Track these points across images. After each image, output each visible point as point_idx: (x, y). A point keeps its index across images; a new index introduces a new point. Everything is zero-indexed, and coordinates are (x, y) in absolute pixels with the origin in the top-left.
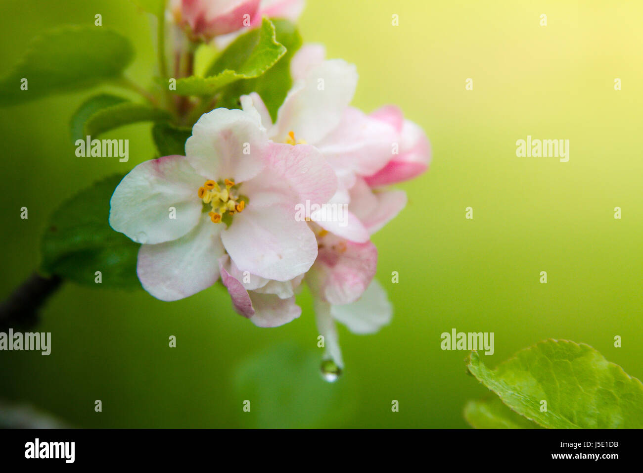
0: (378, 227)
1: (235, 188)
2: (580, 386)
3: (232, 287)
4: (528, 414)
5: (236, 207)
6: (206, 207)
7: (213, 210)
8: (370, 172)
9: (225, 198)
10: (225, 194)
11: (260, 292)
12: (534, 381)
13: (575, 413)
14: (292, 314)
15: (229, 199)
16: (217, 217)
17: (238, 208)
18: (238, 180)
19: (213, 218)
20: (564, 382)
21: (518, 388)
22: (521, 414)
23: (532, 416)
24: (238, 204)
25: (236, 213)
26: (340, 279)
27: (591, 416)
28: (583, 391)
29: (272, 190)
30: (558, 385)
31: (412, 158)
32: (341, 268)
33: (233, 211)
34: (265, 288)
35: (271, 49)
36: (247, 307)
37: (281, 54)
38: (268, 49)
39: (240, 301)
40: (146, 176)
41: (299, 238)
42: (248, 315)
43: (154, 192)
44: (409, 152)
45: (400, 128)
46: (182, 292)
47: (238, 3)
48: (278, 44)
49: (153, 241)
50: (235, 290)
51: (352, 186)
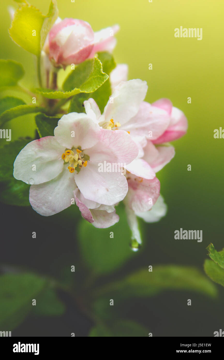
3: (81, 208)
5: (83, 163)
7: (70, 166)
8: (154, 138)
9: (76, 159)
10: (76, 157)
11: (96, 210)
14: (114, 221)
15: (79, 159)
16: (72, 169)
18: (83, 147)
19: (70, 170)
24: (84, 161)
25: (83, 166)
26: (140, 199)
29: (102, 153)
31: (177, 128)
32: (140, 191)
34: (99, 208)
35: (100, 76)
36: (90, 218)
37: (106, 79)
38: (98, 76)
39: (86, 215)
40: (33, 149)
41: (117, 179)
42: (91, 222)
43: (37, 157)
44: (175, 125)
45: (170, 112)
46: (54, 211)
47: (81, 48)
48: (104, 73)
49: (37, 183)
50: (83, 210)
51: (145, 146)
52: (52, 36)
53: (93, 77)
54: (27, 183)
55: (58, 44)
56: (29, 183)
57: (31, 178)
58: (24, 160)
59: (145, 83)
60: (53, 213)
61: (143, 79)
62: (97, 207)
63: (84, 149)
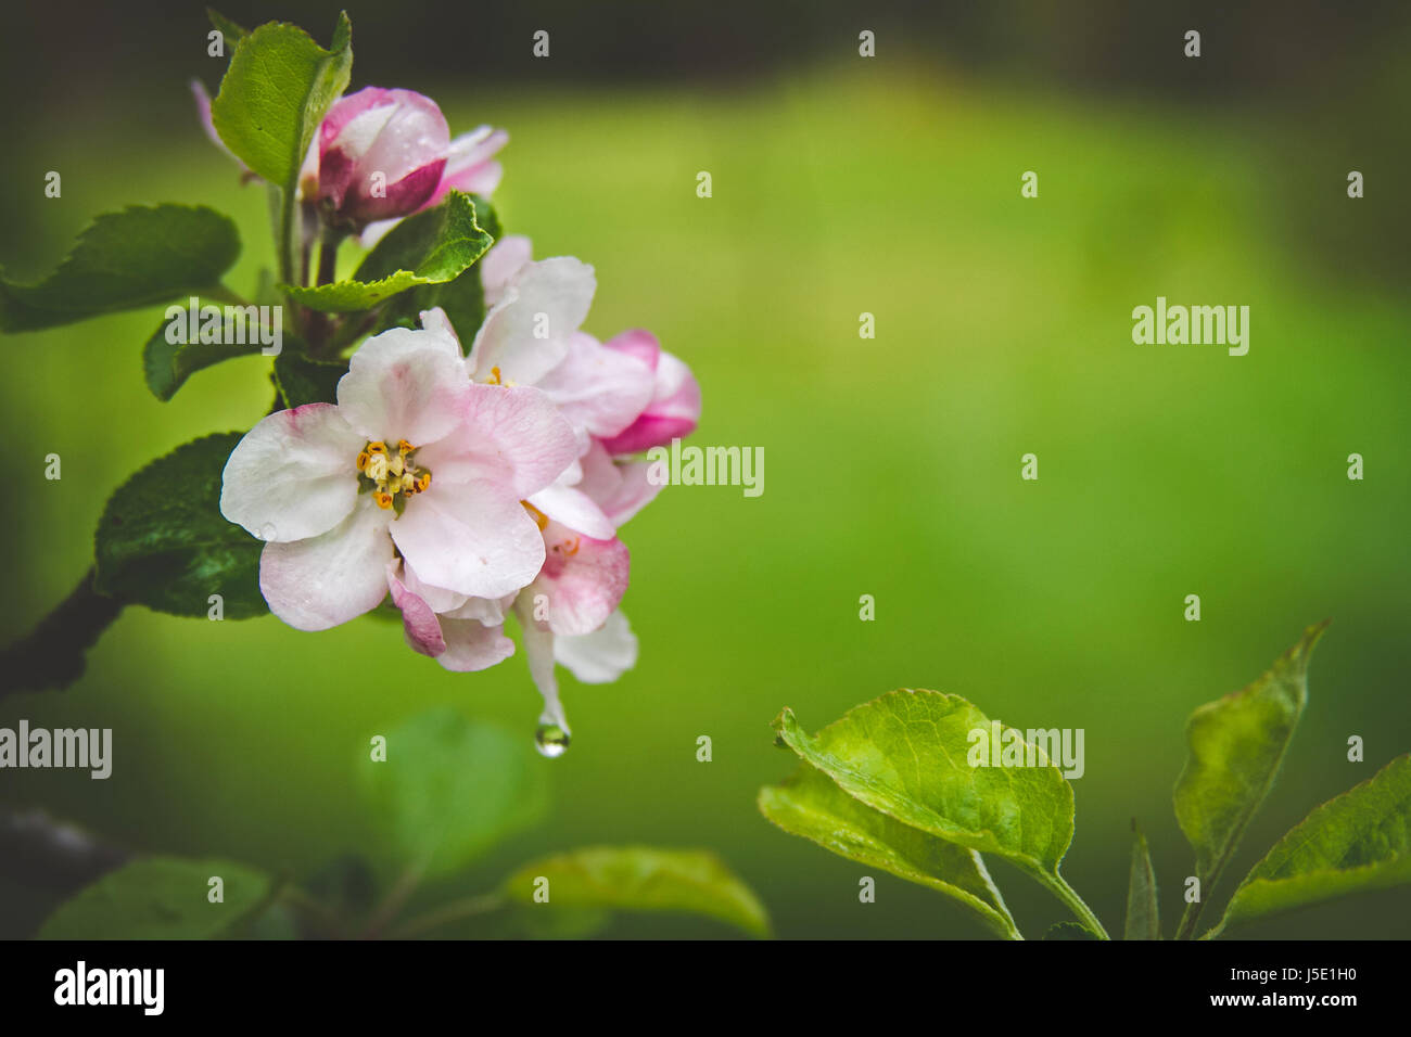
0: (625, 517)
1: (411, 454)
2: (951, 761)
3: (410, 609)
4: (880, 804)
5: (416, 484)
6: (366, 484)
7: (379, 489)
8: (613, 432)
9: (398, 471)
10: (398, 464)
11: (454, 617)
12: (880, 755)
13: (945, 803)
14: (502, 651)
15: (404, 472)
16: (385, 500)
17: (420, 486)
18: (415, 442)
19: (381, 502)
20: (926, 754)
21: (855, 766)
22: (870, 804)
23: (886, 808)
24: (418, 480)
25: (415, 493)
26: (571, 598)
27: (969, 806)
28: (955, 766)
29: (470, 457)
30: (916, 759)
31: (674, 411)
32: (571, 579)
33: (411, 491)
34: (460, 611)
35: (468, 239)
36: (433, 640)
37: (485, 246)
38: (464, 238)
39: (422, 630)
40: (276, 434)
41: (513, 532)
42: (434, 651)
43: (288, 460)
44: (668, 402)
45: (654, 365)
46: (331, 618)
47: (413, 169)
48: (480, 230)
49: (285, 538)
50: (416, 613)
51: (584, 452)
52: (329, 134)
53: (447, 243)
54: (257, 535)
55: (346, 153)
56: (261, 536)
57: (269, 523)
58: (252, 465)
59: (591, 270)
60: (329, 625)
61: (584, 259)
62: (456, 607)
63: (420, 445)
